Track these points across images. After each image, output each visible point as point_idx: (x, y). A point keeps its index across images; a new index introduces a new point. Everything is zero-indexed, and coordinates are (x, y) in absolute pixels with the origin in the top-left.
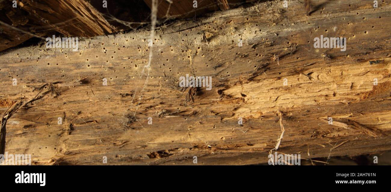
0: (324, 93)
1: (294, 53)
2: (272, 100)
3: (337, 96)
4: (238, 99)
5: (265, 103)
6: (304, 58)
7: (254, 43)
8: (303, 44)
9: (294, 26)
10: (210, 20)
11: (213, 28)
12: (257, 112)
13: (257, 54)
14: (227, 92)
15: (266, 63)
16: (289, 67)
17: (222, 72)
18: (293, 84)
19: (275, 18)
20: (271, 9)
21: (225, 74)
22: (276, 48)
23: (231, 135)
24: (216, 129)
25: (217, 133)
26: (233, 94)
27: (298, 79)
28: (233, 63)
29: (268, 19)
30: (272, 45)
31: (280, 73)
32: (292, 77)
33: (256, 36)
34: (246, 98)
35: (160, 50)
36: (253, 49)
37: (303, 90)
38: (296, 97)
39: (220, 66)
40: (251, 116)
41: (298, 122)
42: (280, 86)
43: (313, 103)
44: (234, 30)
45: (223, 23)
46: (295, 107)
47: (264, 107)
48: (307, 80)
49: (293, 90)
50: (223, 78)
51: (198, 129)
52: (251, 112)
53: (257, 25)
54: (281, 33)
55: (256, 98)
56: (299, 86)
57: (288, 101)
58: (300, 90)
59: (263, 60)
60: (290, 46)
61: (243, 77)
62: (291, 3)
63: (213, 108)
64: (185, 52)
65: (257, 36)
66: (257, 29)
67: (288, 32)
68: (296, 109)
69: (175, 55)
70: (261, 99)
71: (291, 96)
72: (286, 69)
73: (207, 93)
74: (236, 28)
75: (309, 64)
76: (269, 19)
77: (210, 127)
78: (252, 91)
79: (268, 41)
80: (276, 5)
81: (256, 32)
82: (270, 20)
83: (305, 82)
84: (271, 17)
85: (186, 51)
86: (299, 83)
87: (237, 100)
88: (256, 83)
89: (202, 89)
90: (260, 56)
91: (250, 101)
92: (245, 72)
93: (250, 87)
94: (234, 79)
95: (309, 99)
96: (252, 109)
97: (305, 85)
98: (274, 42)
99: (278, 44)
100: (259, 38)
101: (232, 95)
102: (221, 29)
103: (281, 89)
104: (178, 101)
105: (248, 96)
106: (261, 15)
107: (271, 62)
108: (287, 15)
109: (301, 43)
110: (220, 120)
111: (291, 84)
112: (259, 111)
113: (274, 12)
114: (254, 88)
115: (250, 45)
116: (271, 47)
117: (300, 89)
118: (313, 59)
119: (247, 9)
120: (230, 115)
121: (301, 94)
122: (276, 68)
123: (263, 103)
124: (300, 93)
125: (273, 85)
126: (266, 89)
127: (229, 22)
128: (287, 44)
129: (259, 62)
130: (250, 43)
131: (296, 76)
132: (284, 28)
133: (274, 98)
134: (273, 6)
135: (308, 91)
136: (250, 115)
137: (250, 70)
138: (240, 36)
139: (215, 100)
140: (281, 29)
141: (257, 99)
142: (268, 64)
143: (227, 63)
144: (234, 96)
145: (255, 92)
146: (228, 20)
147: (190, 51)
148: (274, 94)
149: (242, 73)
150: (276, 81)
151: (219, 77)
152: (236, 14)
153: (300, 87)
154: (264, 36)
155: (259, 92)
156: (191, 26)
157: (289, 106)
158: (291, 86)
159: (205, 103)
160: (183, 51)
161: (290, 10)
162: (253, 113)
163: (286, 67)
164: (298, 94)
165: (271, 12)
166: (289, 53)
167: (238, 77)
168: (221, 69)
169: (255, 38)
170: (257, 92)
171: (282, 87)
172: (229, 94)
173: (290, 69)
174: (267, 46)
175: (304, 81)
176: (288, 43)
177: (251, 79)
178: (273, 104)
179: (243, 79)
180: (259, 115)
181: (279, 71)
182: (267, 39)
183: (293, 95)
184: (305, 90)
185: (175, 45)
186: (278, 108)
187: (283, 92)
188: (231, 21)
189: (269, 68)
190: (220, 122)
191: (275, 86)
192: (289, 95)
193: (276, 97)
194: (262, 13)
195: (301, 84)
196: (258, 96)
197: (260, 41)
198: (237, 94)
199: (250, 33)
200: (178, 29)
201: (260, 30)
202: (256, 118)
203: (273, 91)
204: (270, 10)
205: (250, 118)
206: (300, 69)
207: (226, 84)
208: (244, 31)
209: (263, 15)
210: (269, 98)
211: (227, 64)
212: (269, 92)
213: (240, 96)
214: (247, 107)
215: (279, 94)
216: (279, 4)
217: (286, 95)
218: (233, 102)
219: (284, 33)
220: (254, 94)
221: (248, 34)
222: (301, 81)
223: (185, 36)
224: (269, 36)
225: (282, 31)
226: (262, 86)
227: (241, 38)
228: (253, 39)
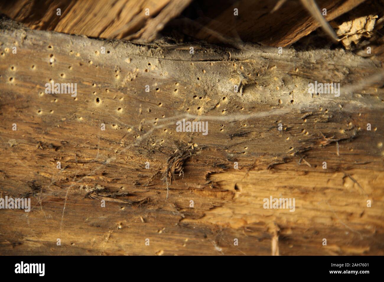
0: (349, 209)
1: (352, 141)
3: (365, 217)
4: (226, 193)
7: (307, 112)
12: (241, 219)
13: (303, 130)
14: (217, 178)
15: (309, 146)
16: (334, 160)
17: (238, 146)
18: (317, 186)
20: (333, 63)
21: (241, 148)
22: (330, 128)
23: (177, 250)
24: (161, 234)
25: (157, 241)
26: (224, 183)
27: (329, 180)
28: (263, 135)
30: (329, 121)
33: (313, 102)
34: (237, 194)
35: (156, 84)
36: (302, 121)
37: (325, 199)
38: (310, 207)
39: (241, 135)
40: (228, 224)
41: (291, 246)
43: (327, 222)
44: (280, 83)
45: (263, 67)
46: (299, 222)
47: (255, 213)
49: (312, 194)
50: (232, 155)
51: (132, 230)
52: (232, 217)
54: (346, 106)
55: (254, 196)
56: (323, 190)
59: (307, 141)
60: (350, 128)
61: (263, 160)
62: (361, 62)
63: (181, 199)
64: (196, 98)
65: (315, 103)
67: (355, 107)
68: (299, 226)
69: (178, 100)
71: (305, 203)
73: (190, 173)
74: (284, 81)
76: (327, 78)
77: (154, 230)
78: (254, 184)
79: (326, 114)
80: (340, 59)
83: (335, 187)
84: (330, 76)
85: (201, 98)
86: (326, 186)
87: (224, 193)
88: (271, 172)
90: (306, 133)
91: (243, 199)
92: (270, 152)
93: (258, 178)
94: (247, 161)
95: (324, 214)
96: (236, 212)
97: (332, 191)
98: (333, 117)
99: (336, 121)
100: (317, 105)
101: (221, 183)
102: (257, 75)
103: (296, 190)
104: (132, 175)
105: (242, 191)
106: (316, 68)
107: (316, 147)
108: (353, 79)
110: (178, 221)
111: (314, 186)
112: (244, 218)
114: (262, 180)
115: (302, 113)
116: (324, 124)
117: (323, 196)
118: (370, 155)
119: (299, 52)
120: (198, 216)
121: (318, 204)
122: (315, 158)
124: (319, 202)
125: (290, 181)
126: (276, 185)
127: (271, 68)
128: (347, 125)
129: (301, 142)
130: (303, 110)
131: (328, 175)
132: (350, 100)
134: (336, 59)
135: (330, 202)
136: (227, 221)
137: (280, 152)
138: (291, 96)
139: (194, 186)
141: (255, 198)
142: (311, 149)
143: (254, 133)
144: (222, 185)
145: (257, 187)
147: (207, 99)
148: (282, 195)
149: (265, 154)
150: (298, 177)
151: (228, 151)
153: (324, 193)
154: (324, 105)
155: (263, 188)
156: (211, 59)
157: (292, 219)
158: (314, 189)
160: (195, 96)
161: (358, 72)
162: (233, 219)
164: (315, 203)
165: (332, 67)
167: (255, 158)
168: (241, 140)
169: (312, 104)
170: (261, 187)
171: (299, 188)
172: (217, 180)
173: (333, 163)
174: (322, 121)
175: (335, 185)
176: (349, 123)
177: (273, 167)
178: (271, 210)
179: (261, 163)
180: (242, 224)
181: (317, 163)
182: (326, 110)
183: (308, 203)
184: (328, 199)
185: (185, 84)
186: (274, 219)
187: (297, 195)
188: (274, 66)
190: (176, 224)
191: (292, 184)
192: (302, 202)
195: (328, 188)
196: (258, 194)
197: (316, 111)
198: (228, 184)
199: (304, 95)
201: (318, 94)
202: (235, 229)
203: (283, 190)
204: (329, 64)
205: (226, 226)
206: (345, 166)
208: (294, 88)
209: (318, 68)
211: (253, 135)
212: (277, 190)
213: (231, 188)
214: (230, 208)
218: (216, 196)
219: (351, 107)
220: (254, 190)
221: (301, 96)
222: (330, 185)
223: (201, 71)
224: (330, 107)
225: (348, 103)
226: (274, 179)
227: (292, 99)
228: (310, 106)
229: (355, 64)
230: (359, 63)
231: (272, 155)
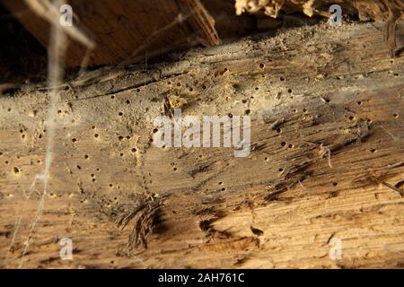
1: (364, 140)
2: (321, 241)
4: (245, 241)
5: (304, 248)
6: (387, 151)
7: (275, 120)
8: (383, 119)
9: (362, 81)
10: (180, 67)
11: (187, 86)
13: (283, 144)
14: (220, 225)
15: (304, 162)
16: (354, 170)
17: (208, 183)
18: (365, 206)
19: (322, 64)
20: (313, 43)
21: (215, 185)
22: (325, 130)
26: (234, 229)
27: (376, 195)
29: (305, 65)
30: (315, 123)
31: (335, 184)
32: (362, 190)
33: (280, 104)
34: (262, 238)
35: (69, 135)
36: (275, 132)
37: (387, 219)
38: (372, 233)
39: (203, 169)
42: (336, 210)
44: (232, 91)
45: (208, 75)
46: (370, 255)
47: (301, 257)
48: (395, 198)
49: (365, 218)
50: (210, 196)
53: (282, 79)
54: (335, 96)
55: (285, 237)
56: (377, 210)
57: (354, 244)
58: (380, 220)
59: (296, 156)
60: (354, 124)
61: (256, 192)
62: (356, 30)
64: (124, 139)
65: (282, 105)
66: (283, 89)
67: (349, 96)
68: (374, 261)
69: (104, 146)
70: (296, 240)
71: (362, 231)
72: (347, 175)
73: (175, 228)
74: (236, 86)
75: (398, 164)
76: (308, 65)
78: (275, 222)
79: (306, 115)
80: (324, 34)
81: (280, 94)
82: (311, 67)
83: (390, 202)
84: (313, 61)
85: (129, 137)
86: (377, 203)
87: (242, 242)
88: (283, 204)
89: (164, 220)
90: (290, 146)
91: (272, 243)
92: (257, 181)
93: (271, 214)
94: (235, 198)
95: (400, 239)
96: (276, 261)
97: (391, 207)
98: (320, 116)
99: (329, 120)
100: (287, 107)
101: (231, 230)
102: (204, 87)
103: (338, 217)
104: (111, 245)
105: (267, 234)
106: (290, 56)
107: (314, 160)
108: (347, 57)
109: (379, 119)
111: (360, 207)
113: (320, 49)
114: (280, 215)
115: (267, 123)
116: (313, 128)
117: (381, 216)
121: (383, 228)
122: (325, 173)
123: (300, 248)
124: (381, 226)
125: (321, 208)
126: (305, 217)
127: (222, 73)
128: (350, 121)
129: (288, 159)
130: (268, 119)
131: (370, 189)
133: (324, 237)
134: (316, 36)
135: (398, 221)
137: (269, 178)
138: (246, 105)
139: (194, 242)
140: (334, 88)
141: (288, 239)
142: (308, 165)
143: (219, 163)
144: (235, 232)
145: (282, 225)
146: (218, 69)
147: (136, 137)
148: (323, 227)
149: (251, 185)
150: (327, 201)
151: (201, 193)
152: (236, 54)
153: (380, 213)
154: (298, 104)
155: (290, 224)
156: (138, 83)
157: (358, 254)
158: (361, 210)
159: (171, 249)
160: (121, 138)
161: (354, 45)
163: (348, 171)
164: (378, 228)
165: (313, 48)
166: (354, 141)
167: (243, 193)
168: (205, 176)
169: (278, 108)
170: (288, 225)
171: (340, 213)
172: (224, 228)
173: (357, 174)
174: (304, 125)
175: (390, 199)
176: (351, 118)
177: (272, 198)
178: (321, 249)
179: (255, 196)
181: (334, 180)
182: (305, 110)
183: (366, 230)
184: (393, 218)
185: (103, 125)
187: (343, 223)
188: (226, 70)
189: (311, 174)
191: (327, 211)
192: (356, 230)
193: (329, 235)
194: (293, 52)
195: (383, 205)
196: (290, 233)
197: (289, 115)
198: (241, 230)
199: (267, 98)
200: (108, 87)
201: (290, 91)
203: (323, 220)
204: (309, 46)
206: (378, 174)
207: (218, 208)
208: (253, 92)
209: (294, 55)
210: (313, 237)
211: (219, 165)
212: (312, 223)
213: (250, 234)
214: (264, 258)
215: (335, 228)
216: (330, 32)
217: (351, 230)
218: (233, 247)
219: (342, 97)
220: (280, 229)
221: (262, 100)
222: (382, 200)
223: (125, 103)
224: (308, 104)
225: (337, 92)
226: (296, 210)
227: (247, 109)
228: (274, 110)
229: (346, 35)
230: (353, 33)
231: (261, 183)
